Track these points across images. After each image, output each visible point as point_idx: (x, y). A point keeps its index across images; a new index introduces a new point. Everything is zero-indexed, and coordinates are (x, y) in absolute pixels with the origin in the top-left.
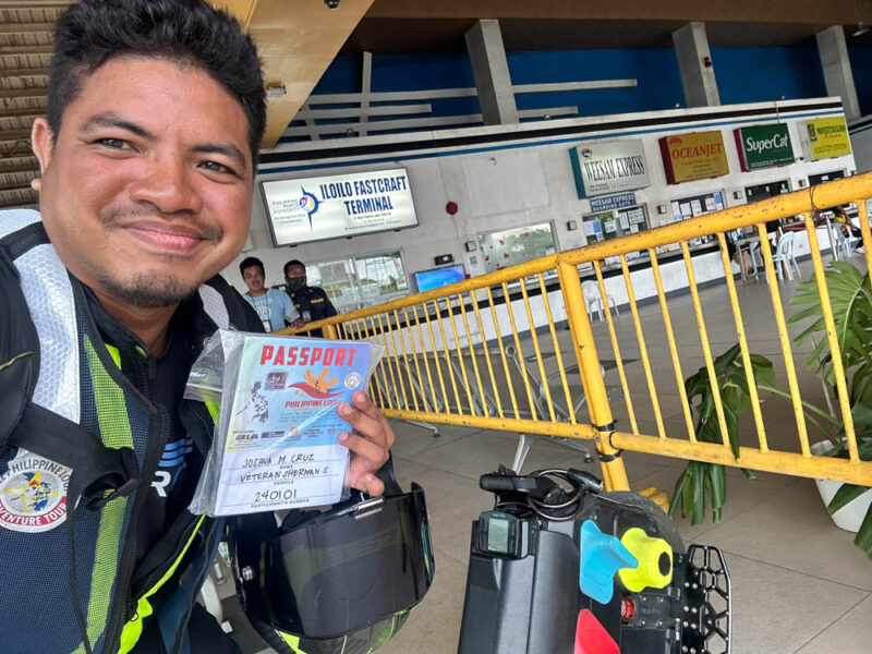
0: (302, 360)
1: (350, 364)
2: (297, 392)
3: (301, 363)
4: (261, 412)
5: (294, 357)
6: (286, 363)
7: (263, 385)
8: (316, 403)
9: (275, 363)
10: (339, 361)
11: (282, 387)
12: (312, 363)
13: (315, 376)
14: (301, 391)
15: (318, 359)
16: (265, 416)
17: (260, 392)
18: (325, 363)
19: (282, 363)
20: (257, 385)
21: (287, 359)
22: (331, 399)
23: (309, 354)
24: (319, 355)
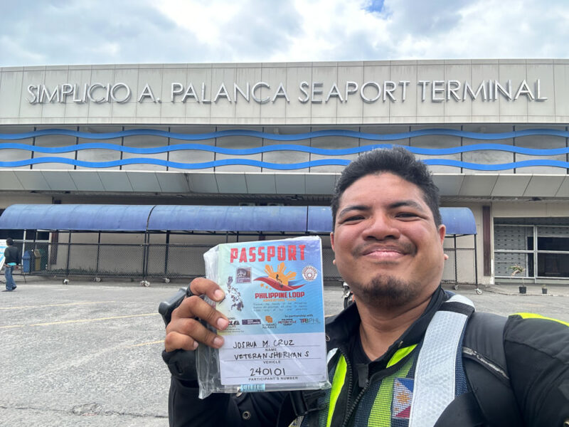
0: (260, 257)
1: (302, 258)
2: (262, 285)
3: (260, 260)
4: (237, 303)
5: (254, 255)
6: (248, 261)
7: (234, 279)
8: (282, 295)
9: (241, 260)
10: (292, 257)
11: (249, 281)
12: (269, 260)
13: (275, 271)
14: (266, 284)
15: (273, 256)
16: (240, 306)
17: (233, 284)
18: (280, 259)
19: (246, 261)
20: (230, 279)
21: (249, 257)
22: (295, 291)
23: (265, 251)
24: (274, 251)
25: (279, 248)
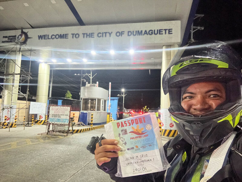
0: (129, 124)
1: (145, 122)
2: (132, 134)
3: (129, 125)
4: (124, 142)
5: (126, 124)
6: (125, 126)
7: (121, 134)
8: (140, 137)
9: (122, 127)
10: (141, 122)
11: (127, 134)
12: (132, 125)
13: (136, 128)
14: (133, 134)
15: (134, 123)
16: (125, 143)
17: (121, 136)
18: (136, 124)
19: (124, 126)
20: (119, 134)
21: (124, 125)
22: (145, 134)
23: (130, 122)
24: (133, 121)
25: (135, 120)
